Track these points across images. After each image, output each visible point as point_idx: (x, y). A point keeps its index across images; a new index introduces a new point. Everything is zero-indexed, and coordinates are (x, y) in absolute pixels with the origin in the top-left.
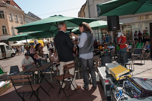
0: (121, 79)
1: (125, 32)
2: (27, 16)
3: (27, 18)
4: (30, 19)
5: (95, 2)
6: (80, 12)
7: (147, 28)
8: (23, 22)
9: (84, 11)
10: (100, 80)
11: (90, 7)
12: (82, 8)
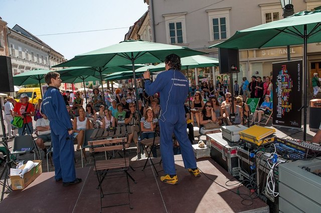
0: (265, 142)
1: (220, 78)
2: (13, 34)
3: (12, 37)
4: (19, 40)
5: (166, 18)
6: (129, 34)
7: (258, 73)
8: (4, 47)
9: (139, 33)
10: (211, 155)
11: (157, 27)
12: (134, 27)
